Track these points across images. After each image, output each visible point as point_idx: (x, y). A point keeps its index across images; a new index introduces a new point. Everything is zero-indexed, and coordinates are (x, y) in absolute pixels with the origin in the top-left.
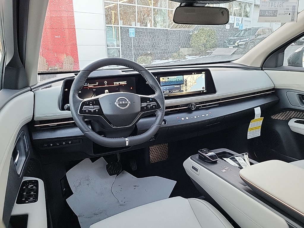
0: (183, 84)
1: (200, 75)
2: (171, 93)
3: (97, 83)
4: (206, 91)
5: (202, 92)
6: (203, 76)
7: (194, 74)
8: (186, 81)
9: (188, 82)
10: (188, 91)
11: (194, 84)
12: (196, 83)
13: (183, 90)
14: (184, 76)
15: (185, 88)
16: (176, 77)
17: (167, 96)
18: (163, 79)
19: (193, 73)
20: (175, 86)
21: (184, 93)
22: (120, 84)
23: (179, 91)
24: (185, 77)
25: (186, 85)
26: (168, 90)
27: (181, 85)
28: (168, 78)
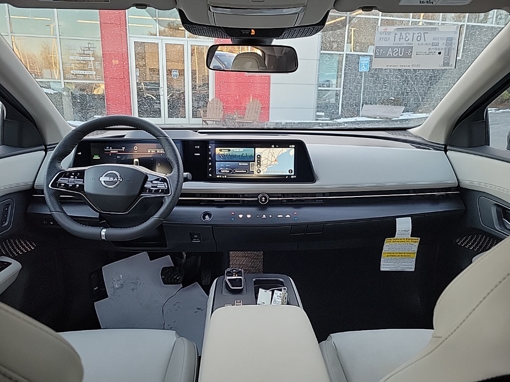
0: (254, 161)
1: (285, 150)
2: (233, 173)
3: (124, 148)
4: (295, 177)
5: (287, 177)
6: (291, 151)
7: (275, 147)
8: (259, 157)
9: (262, 159)
10: (262, 173)
11: (274, 162)
12: (276, 163)
13: (253, 171)
14: (256, 149)
15: (256, 167)
16: (242, 149)
17: (225, 177)
18: (221, 150)
19: (273, 146)
20: (240, 164)
21: (255, 175)
22: (156, 151)
23: (245, 171)
24: (259, 151)
25: (259, 163)
26: (227, 169)
27: (251, 163)
28: (229, 150)
